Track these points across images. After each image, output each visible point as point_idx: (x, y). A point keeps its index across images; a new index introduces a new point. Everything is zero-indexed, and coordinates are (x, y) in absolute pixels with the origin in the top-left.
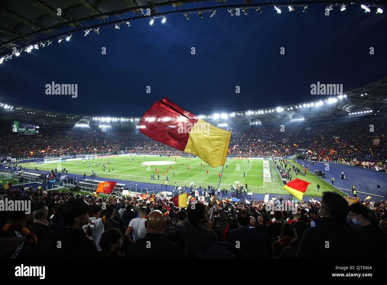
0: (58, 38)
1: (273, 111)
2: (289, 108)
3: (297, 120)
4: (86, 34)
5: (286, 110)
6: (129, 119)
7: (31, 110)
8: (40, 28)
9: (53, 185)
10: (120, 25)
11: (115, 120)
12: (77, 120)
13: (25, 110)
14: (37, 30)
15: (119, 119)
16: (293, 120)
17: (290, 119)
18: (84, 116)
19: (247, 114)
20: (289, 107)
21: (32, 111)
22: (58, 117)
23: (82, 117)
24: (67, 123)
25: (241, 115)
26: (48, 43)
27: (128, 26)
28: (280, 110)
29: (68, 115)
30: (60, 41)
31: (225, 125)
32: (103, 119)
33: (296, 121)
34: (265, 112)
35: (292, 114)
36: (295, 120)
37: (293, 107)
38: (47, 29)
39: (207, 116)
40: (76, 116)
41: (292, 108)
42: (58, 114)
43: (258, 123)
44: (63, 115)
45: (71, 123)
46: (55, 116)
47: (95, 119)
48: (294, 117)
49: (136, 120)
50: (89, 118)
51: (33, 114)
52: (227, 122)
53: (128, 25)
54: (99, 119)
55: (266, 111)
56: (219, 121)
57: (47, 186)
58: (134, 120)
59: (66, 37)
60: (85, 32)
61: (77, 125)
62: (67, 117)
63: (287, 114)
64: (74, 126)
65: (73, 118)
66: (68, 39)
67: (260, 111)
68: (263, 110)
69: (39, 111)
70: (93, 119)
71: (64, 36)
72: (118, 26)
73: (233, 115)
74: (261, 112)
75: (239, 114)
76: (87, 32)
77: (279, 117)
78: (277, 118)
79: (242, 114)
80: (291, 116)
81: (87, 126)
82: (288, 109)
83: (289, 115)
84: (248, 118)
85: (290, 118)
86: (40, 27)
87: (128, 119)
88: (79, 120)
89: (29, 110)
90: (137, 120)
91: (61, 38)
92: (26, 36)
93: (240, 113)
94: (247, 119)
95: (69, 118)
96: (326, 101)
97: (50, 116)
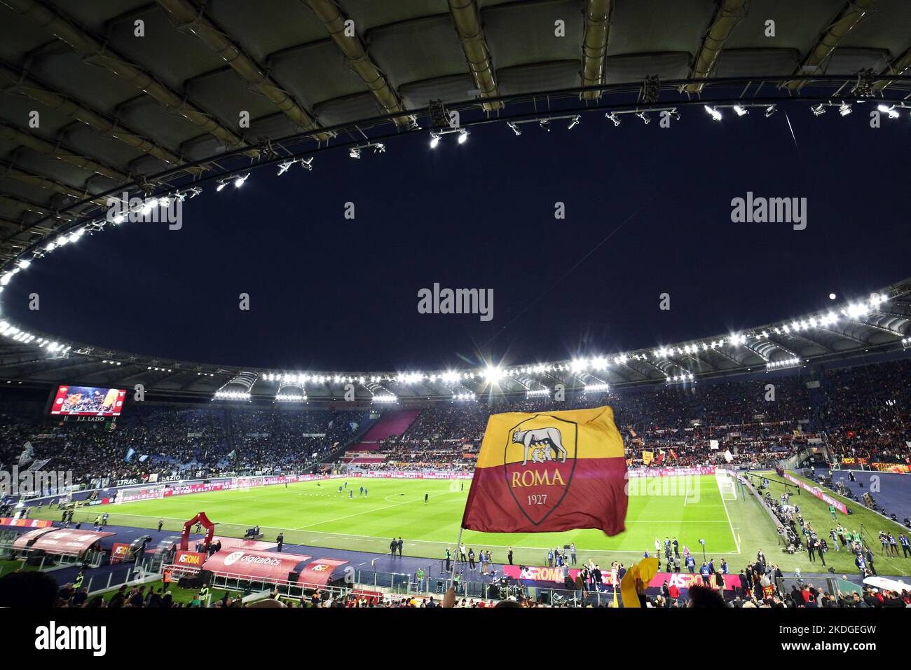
0: (218, 181)
1: (721, 344)
2: (759, 334)
3: (782, 363)
4: (282, 171)
5: (753, 340)
6: (356, 379)
7: (112, 354)
8: (182, 163)
9: (130, 569)
10: (361, 149)
11: (319, 379)
12: (221, 382)
13: (96, 355)
14: (176, 165)
15: (329, 378)
16: (773, 364)
17: (766, 362)
18: (242, 369)
19: (657, 356)
20: (759, 332)
21: (113, 356)
22: (176, 371)
23: (235, 374)
24: (196, 388)
25: (643, 359)
26: (193, 192)
27: (380, 151)
28: (737, 339)
29: (201, 368)
30: (220, 188)
31: (603, 387)
32: (289, 378)
33: (781, 366)
34: (701, 349)
35: (766, 349)
36: (778, 363)
37: (768, 331)
38: (196, 164)
39: (557, 366)
40: (220, 371)
41: (766, 335)
42: (177, 365)
43: (686, 377)
44: (189, 367)
45: (207, 388)
46: (170, 371)
47: (269, 377)
48: (773, 357)
49: (373, 379)
50: (252, 376)
51: (115, 366)
52: (607, 381)
53: (380, 149)
54: (279, 377)
55: (704, 345)
56: (586, 376)
57: (111, 574)
58: (368, 380)
59: (237, 178)
60: (281, 166)
61: (220, 394)
62: (199, 374)
63: (756, 349)
64: (213, 396)
65: (212, 375)
66: (239, 183)
67: (690, 345)
68: (695, 343)
69: (132, 357)
70: (265, 377)
71: (231, 177)
72: (357, 152)
73: (622, 359)
74: (691, 349)
75: (637, 356)
76: (285, 167)
77: (737, 358)
78: (731, 362)
79: (644, 356)
80: (765, 354)
81: (245, 396)
82: (758, 337)
83: (760, 352)
84: (660, 365)
85: (764, 359)
86: (184, 160)
87: (353, 377)
88: (225, 380)
89: (107, 356)
90: (376, 379)
91: (225, 182)
92: (148, 179)
93: (640, 355)
94: (659, 367)
95: (202, 375)
96: (843, 312)
97: (156, 369)
